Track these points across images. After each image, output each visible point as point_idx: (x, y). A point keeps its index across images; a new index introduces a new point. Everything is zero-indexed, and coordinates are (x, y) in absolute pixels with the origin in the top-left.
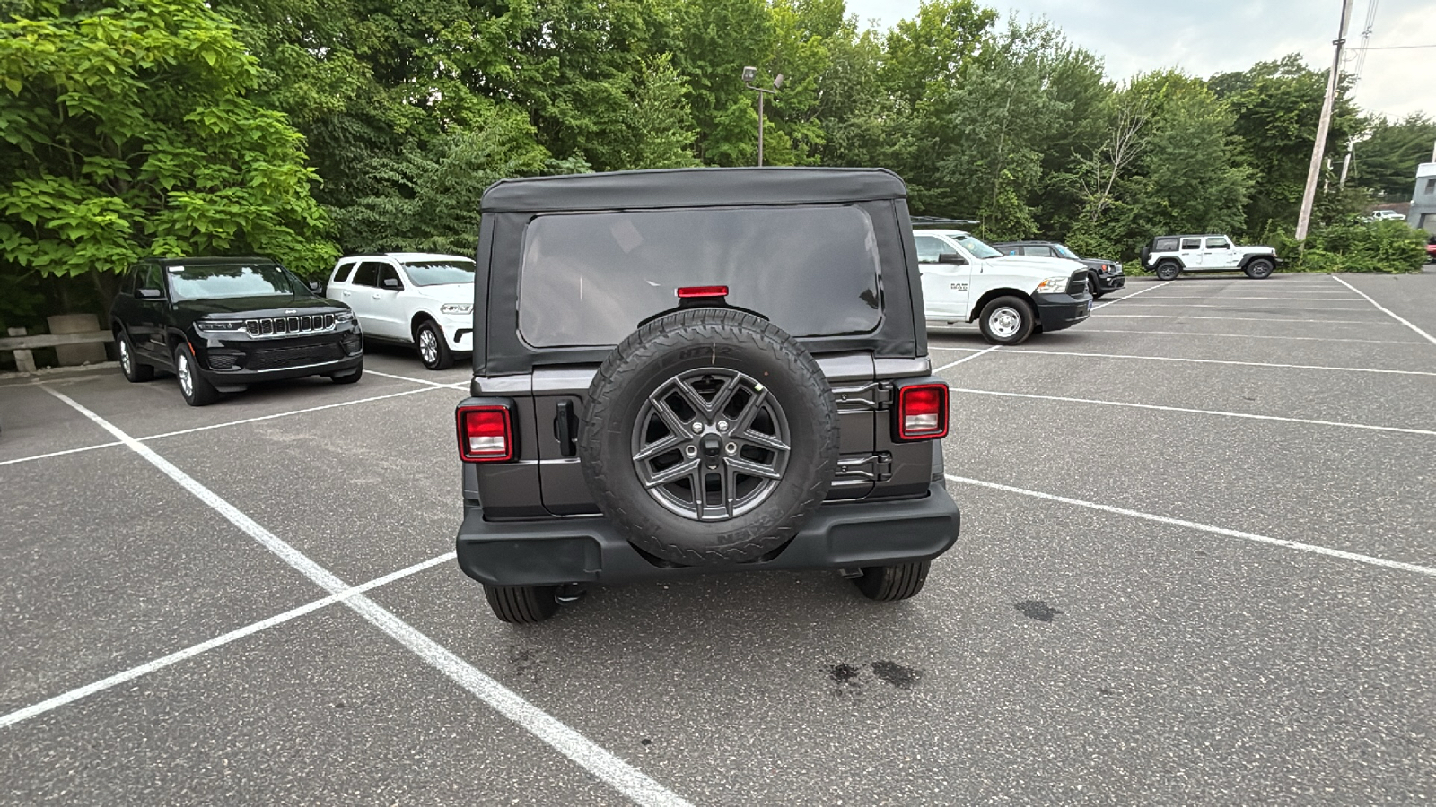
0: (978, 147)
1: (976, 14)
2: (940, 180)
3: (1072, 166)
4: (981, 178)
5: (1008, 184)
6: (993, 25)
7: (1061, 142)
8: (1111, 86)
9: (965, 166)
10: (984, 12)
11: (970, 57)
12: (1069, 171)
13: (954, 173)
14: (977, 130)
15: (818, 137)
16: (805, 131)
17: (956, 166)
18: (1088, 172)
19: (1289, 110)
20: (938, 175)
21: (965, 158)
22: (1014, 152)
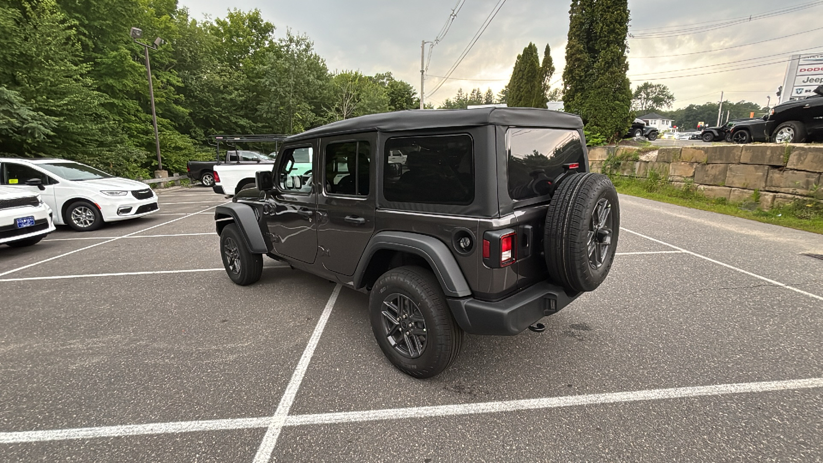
0: (280, 99)
1: (263, 24)
2: (261, 116)
3: (323, 114)
4: (283, 116)
5: (299, 121)
6: (273, 32)
7: (315, 101)
8: (331, 75)
9: (274, 109)
10: (267, 23)
11: (264, 48)
12: (322, 116)
13: (267, 113)
14: (278, 89)
15: (178, 82)
16: (168, 78)
17: (268, 109)
18: (331, 117)
19: (402, 97)
20: (258, 113)
21: (273, 105)
22: (299, 104)
